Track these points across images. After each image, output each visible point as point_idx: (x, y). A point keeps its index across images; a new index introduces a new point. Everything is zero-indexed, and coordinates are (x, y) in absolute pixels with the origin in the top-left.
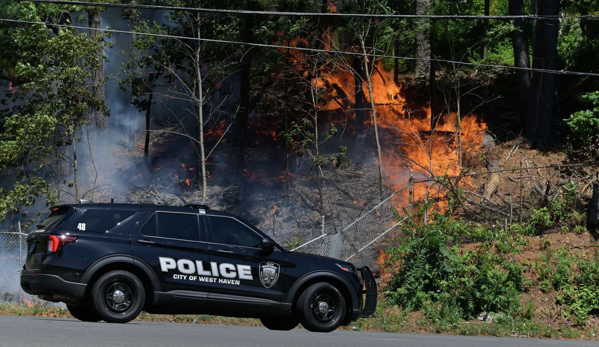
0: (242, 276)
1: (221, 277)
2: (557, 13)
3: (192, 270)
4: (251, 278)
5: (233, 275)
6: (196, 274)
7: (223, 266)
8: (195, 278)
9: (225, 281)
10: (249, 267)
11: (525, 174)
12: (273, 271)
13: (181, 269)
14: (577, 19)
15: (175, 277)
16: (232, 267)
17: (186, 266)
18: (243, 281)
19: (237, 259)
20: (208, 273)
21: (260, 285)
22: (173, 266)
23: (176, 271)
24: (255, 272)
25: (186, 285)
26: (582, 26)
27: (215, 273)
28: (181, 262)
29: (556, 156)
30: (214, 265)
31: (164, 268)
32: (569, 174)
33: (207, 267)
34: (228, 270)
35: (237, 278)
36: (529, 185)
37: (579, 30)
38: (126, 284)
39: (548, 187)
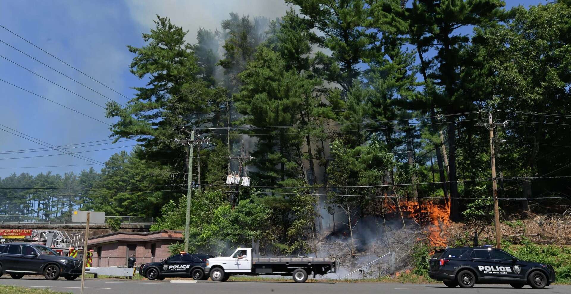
0: (507, 271)
1: (500, 271)
2: (456, 180)
3: (490, 270)
4: (511, 271)
5: (504, 270)
6: (491, 271)
7: (501, 268)
8: (491, 272)
9: (502, 273)
10: (509, 267)
11: (452, 230)
12: (518, 268)
13: (486, 269)
14: (462, 181)
15: (485, 272)
16: (503, 268)
17: (488, 268)
18: (508, 272)
19: (505, 265)
20: (495, 270)
21: (514, 273)
22: (483, 268)
23: (485, 270)
24: (512, 269)
25: (488, 275)
26: (464, 183)
27: (498, 270)
28: (486, 267)
29: (461, 224)
30: (497, 267)
31: (481, 269)
32: (466, 229)
33: (495, 268)
34: (502, 269)
35: (506, 271)
36: (453, 234)
37: (463, 184)
38: (468, 275)
39: (460, 234)
